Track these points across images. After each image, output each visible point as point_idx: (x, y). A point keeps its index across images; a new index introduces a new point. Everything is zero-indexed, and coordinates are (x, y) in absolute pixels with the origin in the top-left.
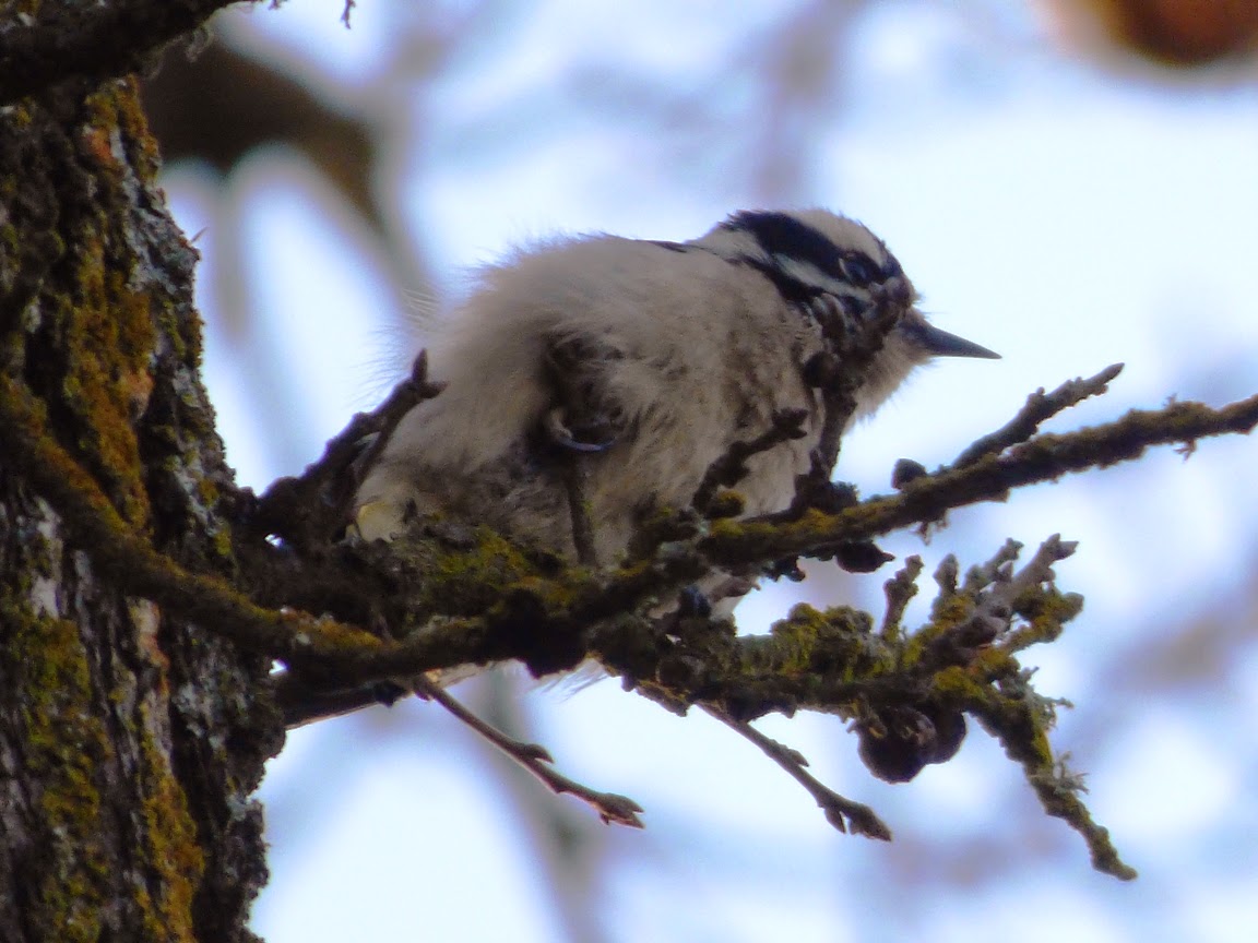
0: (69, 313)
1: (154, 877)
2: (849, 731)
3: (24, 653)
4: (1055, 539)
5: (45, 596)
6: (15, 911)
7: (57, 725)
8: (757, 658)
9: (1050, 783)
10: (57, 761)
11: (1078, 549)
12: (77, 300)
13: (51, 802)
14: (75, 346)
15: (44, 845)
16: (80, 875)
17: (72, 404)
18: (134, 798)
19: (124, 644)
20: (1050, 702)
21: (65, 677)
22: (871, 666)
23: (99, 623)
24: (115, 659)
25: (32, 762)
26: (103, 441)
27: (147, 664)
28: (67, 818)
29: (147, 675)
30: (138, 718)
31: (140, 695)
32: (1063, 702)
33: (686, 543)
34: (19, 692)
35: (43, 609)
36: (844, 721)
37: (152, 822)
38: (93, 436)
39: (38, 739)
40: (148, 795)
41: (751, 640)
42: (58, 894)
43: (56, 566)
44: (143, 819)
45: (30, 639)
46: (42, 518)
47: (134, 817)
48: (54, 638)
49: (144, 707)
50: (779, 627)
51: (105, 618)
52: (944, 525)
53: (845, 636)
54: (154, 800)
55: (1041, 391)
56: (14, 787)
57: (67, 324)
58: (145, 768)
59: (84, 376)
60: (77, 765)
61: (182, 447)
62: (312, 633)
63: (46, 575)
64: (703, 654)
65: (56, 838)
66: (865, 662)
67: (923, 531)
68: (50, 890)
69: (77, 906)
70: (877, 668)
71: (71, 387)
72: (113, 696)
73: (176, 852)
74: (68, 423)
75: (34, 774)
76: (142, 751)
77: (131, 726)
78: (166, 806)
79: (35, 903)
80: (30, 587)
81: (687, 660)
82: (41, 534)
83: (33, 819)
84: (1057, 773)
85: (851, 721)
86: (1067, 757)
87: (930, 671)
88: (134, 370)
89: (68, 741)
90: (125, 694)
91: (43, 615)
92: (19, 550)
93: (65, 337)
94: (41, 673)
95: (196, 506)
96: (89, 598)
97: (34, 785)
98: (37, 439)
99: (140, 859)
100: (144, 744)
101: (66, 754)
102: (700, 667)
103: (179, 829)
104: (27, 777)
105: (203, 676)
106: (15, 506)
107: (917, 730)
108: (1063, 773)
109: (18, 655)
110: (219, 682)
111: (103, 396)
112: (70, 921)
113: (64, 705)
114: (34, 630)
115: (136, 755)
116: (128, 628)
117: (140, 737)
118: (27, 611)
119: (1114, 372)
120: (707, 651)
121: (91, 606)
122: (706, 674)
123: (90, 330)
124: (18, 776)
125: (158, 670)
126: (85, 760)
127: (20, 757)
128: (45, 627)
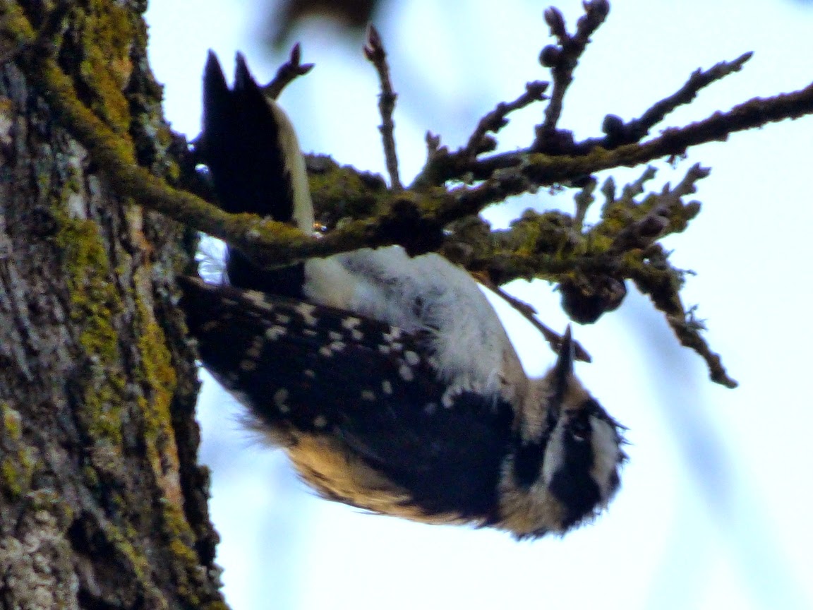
0: (83, 20)
1: (147, 388)
2: (554, 290)
3: (67, 243)
4: (697, 167)
5: (76, 205)
6: (69, 412)
7: (88, 289)
8: (504, 244)
9: (684, 325)
10: (89, 313)
11: (712, 172)
12: (88, 12)
13: (87, 340)
14: (88, 42)
15: (85, 368)
16: (107, 387)
17: (86, 79)
18: (133, 336)
19: (124, 236)
20: (681, 272)
21: (91, 258)
22: (572, 250)
23: (107, 223)
24: (118, 247)
25: (74, 314)
26: (107, 104)
27: (137, 249)
28: (97, 350)
29: (138, 255)
30: (133, 285)
31: (134, 269)
32: (689, 272)
33: (512, 169)
34: (64, 268)
35: (76, 213)
36: (551, 284)
37: (145, 352)
38: (100, 100)
39: (77, 298)
40: (141, 334)
41: (499, 232)
42: (95, 400)
43: (80, 185)
44: (140, 351)
45: (70, 233)
46: (71, 154)
47: (134, 349)
48: (84, 232)
49: (136, 277)
50: (515, 224)
51: (110, 220)
52: (685, 157)
53: (557, 230)
54: (144, 339)
55: (699, 70)
56: (63, 330)
57: (82, 28)
58: (138, 317)
59: (94, 62)
60: (102, 316)
61: (148, 107)
62: (260, 229)
63: (76, 190)
64: (471, 241)
65: (92, 363)
66: (569, 246)
67: (671, 161)
68: (90, 398)
69: (106, 407)
70: (576, 250)
71: (86, 69)
72: (118, 270)
73: (159, 371)
74: (86, 92)
75: (77, 321)
76: (136, 306)
77: (129, 290)
78: (152, 342)
79: (81, 405)
80: (67, 199)
81: (461, 245)
82: (71, 165)
83: (76, 351)
84: (688, 318)
85: (556, 284)
86: (695, 308)
87: (620, 252)
88: (121, 58)
89: (95, 300)
90: (124, 269)
91: (76, 218)
92: (59, 176)
93: (81, 36)
94: (77, 255)
95: (158, 146)
96: (100, 206)
97: (76, 329)
98: (73, 103)
99: (138, 376)
100: (138, 301)
101: (94, 308)
102: (469, 250)
103: (160, 357)
104: (71, 324)
105: (165, 257)
106: (55, 146)
107: (611, 290)
108: (692, 318)
109: (62, 244)
110: (174, 261)
111: (105, 74)
112: (103, 417)
113: (91, 276)
114: (71, 228)
115: (133, 310)
116: (124, 226)
117: (135, 297)
118: (66, 214)
119: (746, 57)
120: (473, 240)
121: (101, 211)
122: (473, 255)
123: (96, 31)
124: (65, 323)
125: (144, 253)
126: (106, 312)
127: (67, 310)
128: (78, 226)
